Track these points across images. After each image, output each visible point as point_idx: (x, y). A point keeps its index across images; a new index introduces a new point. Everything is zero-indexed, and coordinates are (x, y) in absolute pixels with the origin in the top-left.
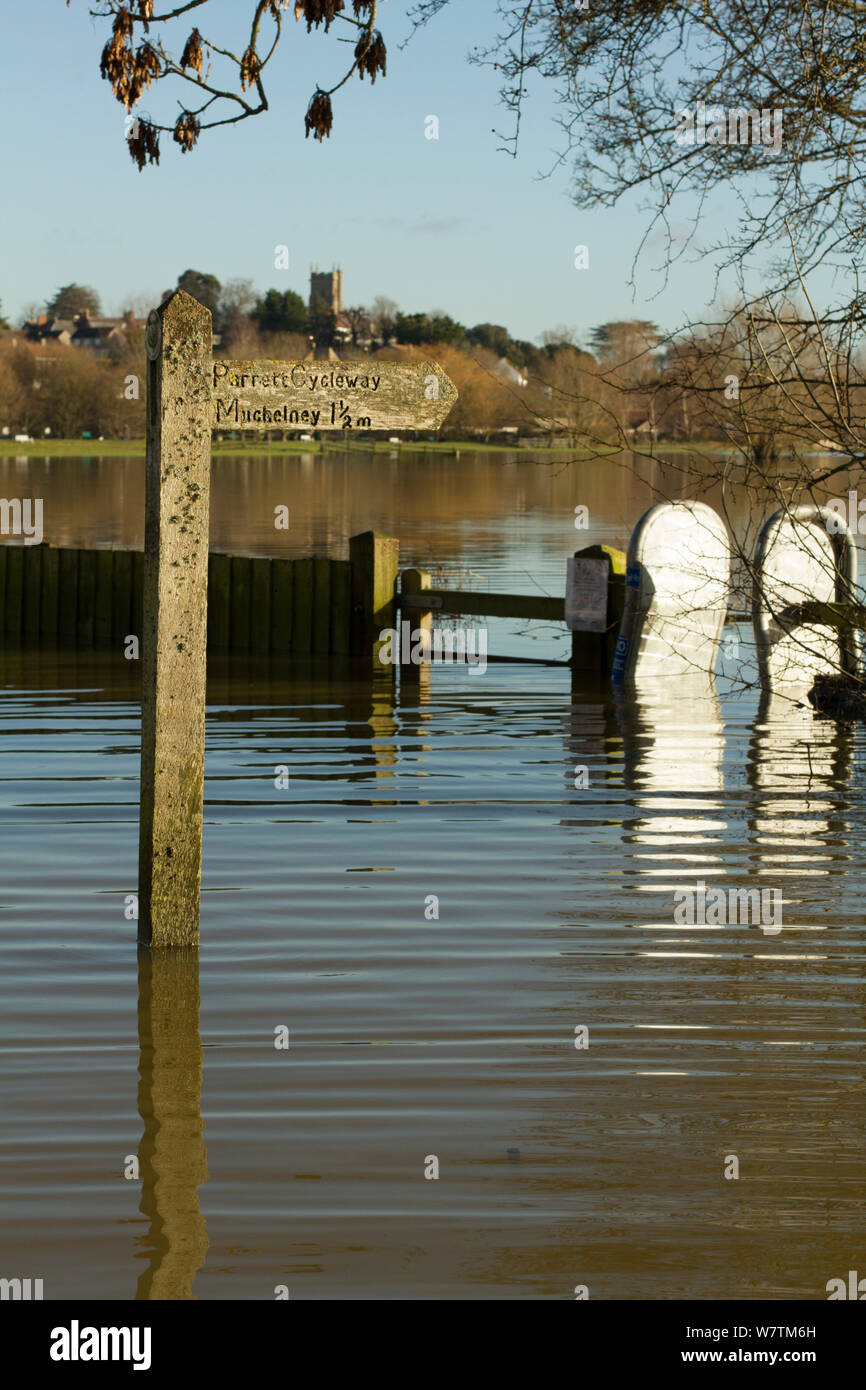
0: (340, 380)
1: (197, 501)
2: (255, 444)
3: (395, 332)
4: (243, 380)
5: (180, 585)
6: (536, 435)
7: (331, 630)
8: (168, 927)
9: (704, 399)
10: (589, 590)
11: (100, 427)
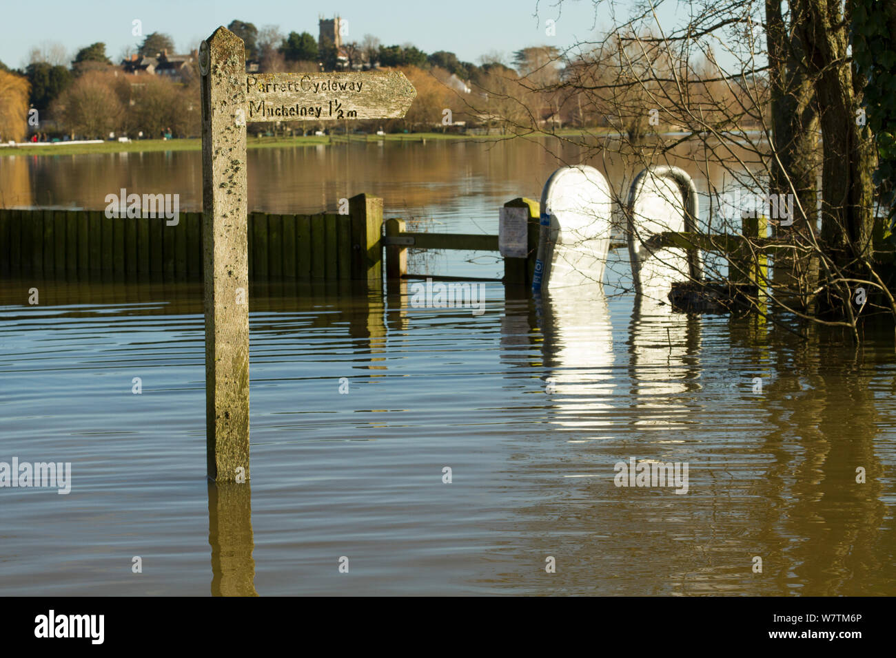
0: (334, 85)
1: (238, 172)
2: (284, 138)
3: (378, 58)
4: (267, 88)
5: (228, 231)
6: (478, 127)
7: (338, 263)
8: (228, 467)
9: (590, 94)
10: (515, 229)
11: (177, 130)
